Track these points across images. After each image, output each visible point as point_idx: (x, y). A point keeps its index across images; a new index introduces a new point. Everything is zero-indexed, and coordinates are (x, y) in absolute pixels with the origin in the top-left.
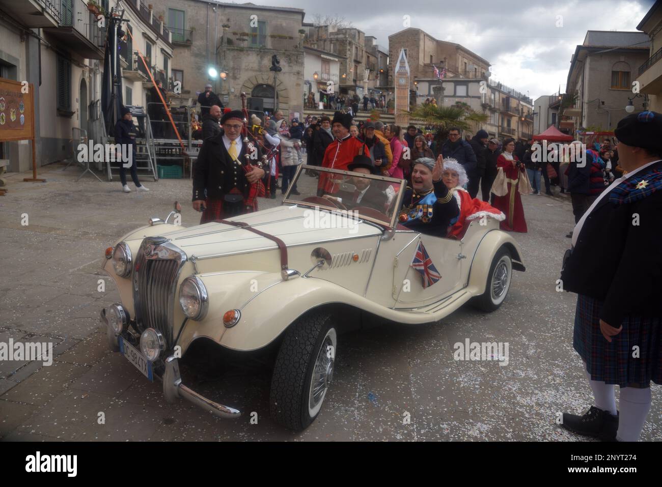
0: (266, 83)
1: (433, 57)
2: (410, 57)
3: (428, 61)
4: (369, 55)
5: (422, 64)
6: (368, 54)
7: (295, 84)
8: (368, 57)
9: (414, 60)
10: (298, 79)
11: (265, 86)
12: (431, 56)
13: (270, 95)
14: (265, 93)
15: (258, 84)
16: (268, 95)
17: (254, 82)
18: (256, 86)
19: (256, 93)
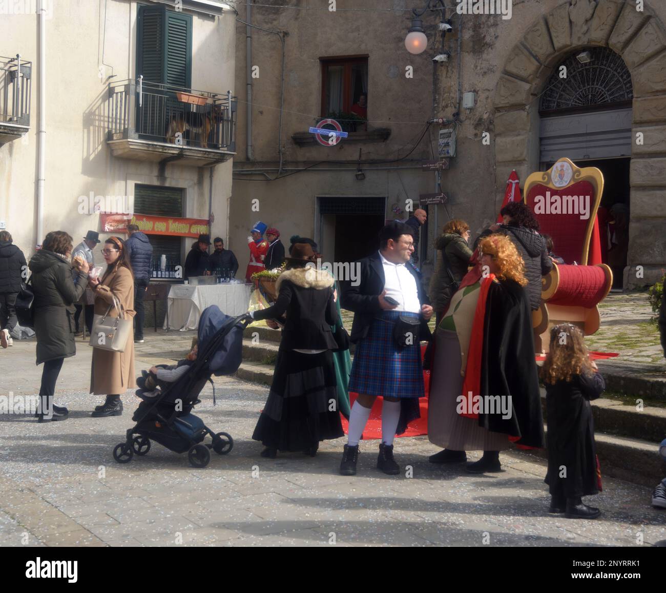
0: (584, 41)
11: (584, 57)
13: (610, 95)
14: (589, 89)
15: (553, 56)
16: (604, 99)
17: (541, 49)
18: (547, 63)
19: (555, 98)
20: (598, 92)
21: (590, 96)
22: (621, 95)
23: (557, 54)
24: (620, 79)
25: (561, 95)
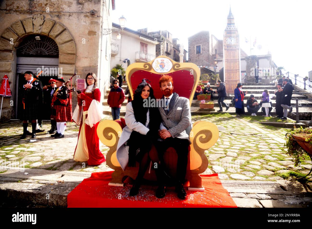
0: (39, 32)
1: (217, 51)
2: (203, 50)
3: (214, 53)
4: (176, 50)
5: (211, 55)
6: (174, 49)
7: (87, 32)
8: (175, 51)
9: (206, 52)
10: (92, 23)
11: (38, 38)
12: (216, 50)
13: (47, 53)
14: (39, 49)
15: (25, 35)
16: (45, 53)
17: (20, 31)
18: (22, 37)
19: (24, 50)
20: (42, 51)
21: (39, 52)
22: (52, 53)
23: (27, 34)
24: (52, 48)
25: (26, 50)
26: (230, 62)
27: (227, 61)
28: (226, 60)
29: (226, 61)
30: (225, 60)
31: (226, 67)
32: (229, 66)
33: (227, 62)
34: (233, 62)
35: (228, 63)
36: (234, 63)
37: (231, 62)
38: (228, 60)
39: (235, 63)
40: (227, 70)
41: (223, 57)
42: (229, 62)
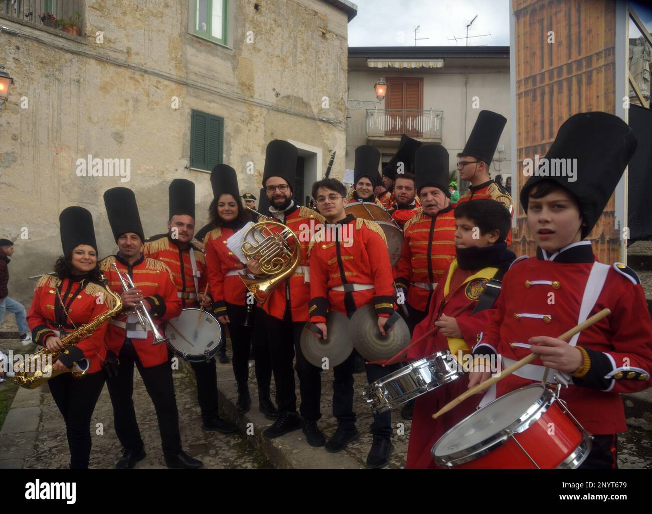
26: (547, 90)
27: (530, 86)
28: (526, 79)
29: (522, 90)
30: (519, 87)
31: (523, 130)
32: (543, 122)
33: (531, 95)
34: (565, 85)
35: (534, 99)
36: (575, 88)
37: (555, 88)
38: (534, 83)
39: (584, 88)
40: (526, 148)
41: (509, 72)
42: (543, 94)
